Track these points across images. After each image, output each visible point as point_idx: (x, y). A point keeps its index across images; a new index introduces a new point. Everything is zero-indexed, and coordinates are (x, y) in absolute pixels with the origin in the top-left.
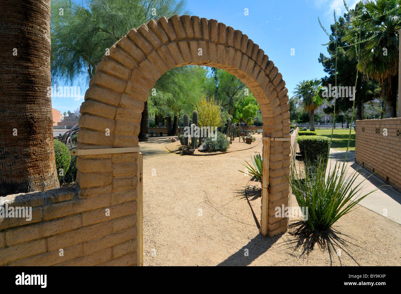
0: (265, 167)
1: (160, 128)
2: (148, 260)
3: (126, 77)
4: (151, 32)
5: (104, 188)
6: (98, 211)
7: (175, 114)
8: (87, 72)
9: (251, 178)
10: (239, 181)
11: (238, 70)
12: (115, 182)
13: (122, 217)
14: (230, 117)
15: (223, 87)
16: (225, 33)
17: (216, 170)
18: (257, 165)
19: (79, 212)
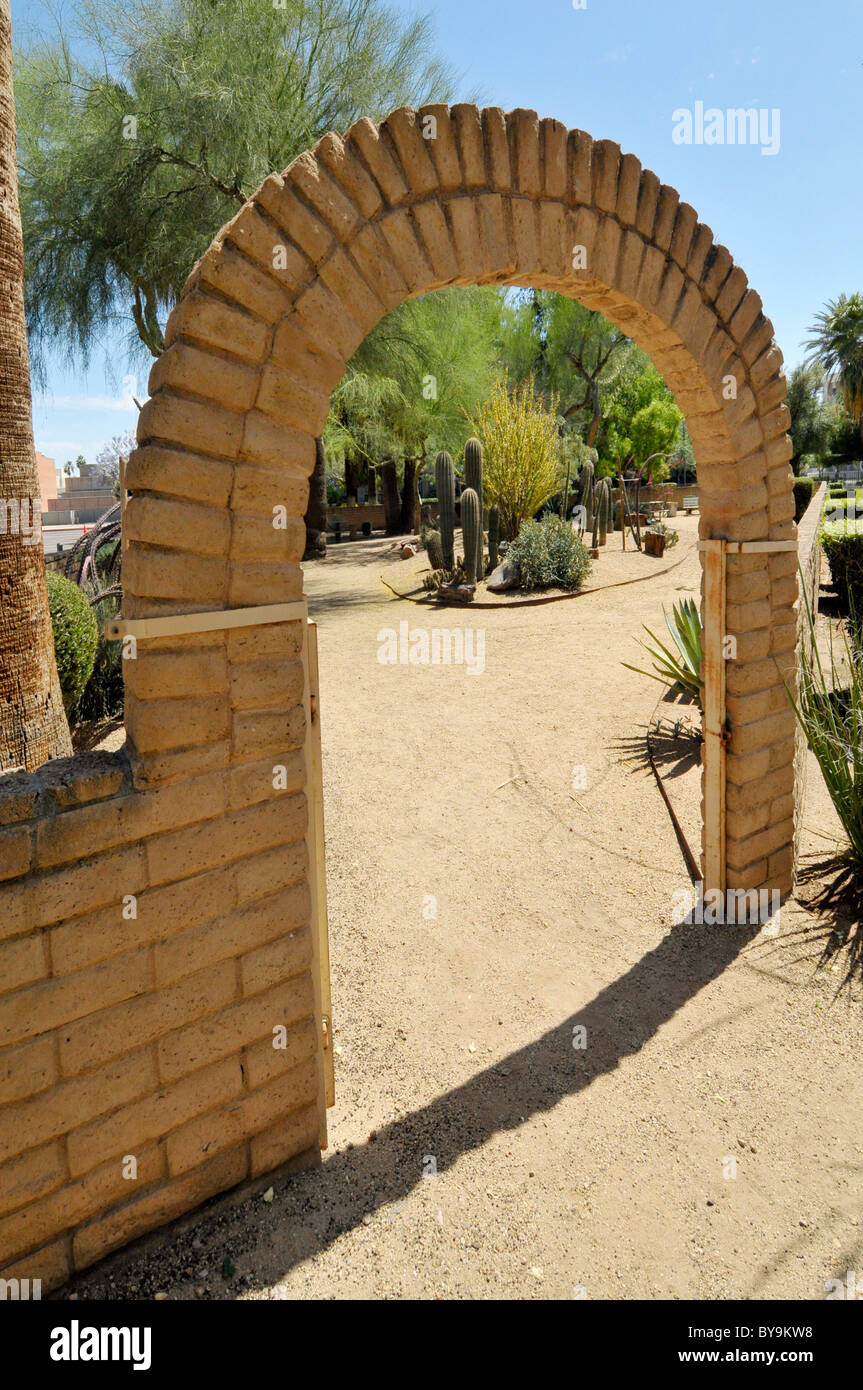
0: (712, 654)
1: (361, 507)
2: (345, 1000)
3: (255, 353)
4: (328, 179)
5: (208, 751)
6: (192, 830)
7: (409, 451)
8: (130, 315)
9: (666, 693)
10: (626, 704)
11: (611, 291)
12: (238, 730)
13: (264, 851)
14: (589, 456)
15: (562, 342)
16: (564, 157)
17: (548, 661)
18: (686, 640)
19: (135, 836)
